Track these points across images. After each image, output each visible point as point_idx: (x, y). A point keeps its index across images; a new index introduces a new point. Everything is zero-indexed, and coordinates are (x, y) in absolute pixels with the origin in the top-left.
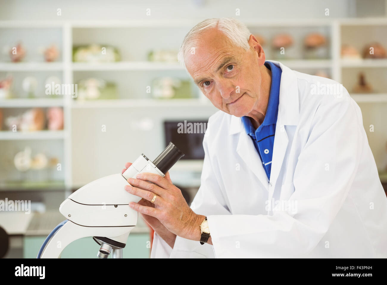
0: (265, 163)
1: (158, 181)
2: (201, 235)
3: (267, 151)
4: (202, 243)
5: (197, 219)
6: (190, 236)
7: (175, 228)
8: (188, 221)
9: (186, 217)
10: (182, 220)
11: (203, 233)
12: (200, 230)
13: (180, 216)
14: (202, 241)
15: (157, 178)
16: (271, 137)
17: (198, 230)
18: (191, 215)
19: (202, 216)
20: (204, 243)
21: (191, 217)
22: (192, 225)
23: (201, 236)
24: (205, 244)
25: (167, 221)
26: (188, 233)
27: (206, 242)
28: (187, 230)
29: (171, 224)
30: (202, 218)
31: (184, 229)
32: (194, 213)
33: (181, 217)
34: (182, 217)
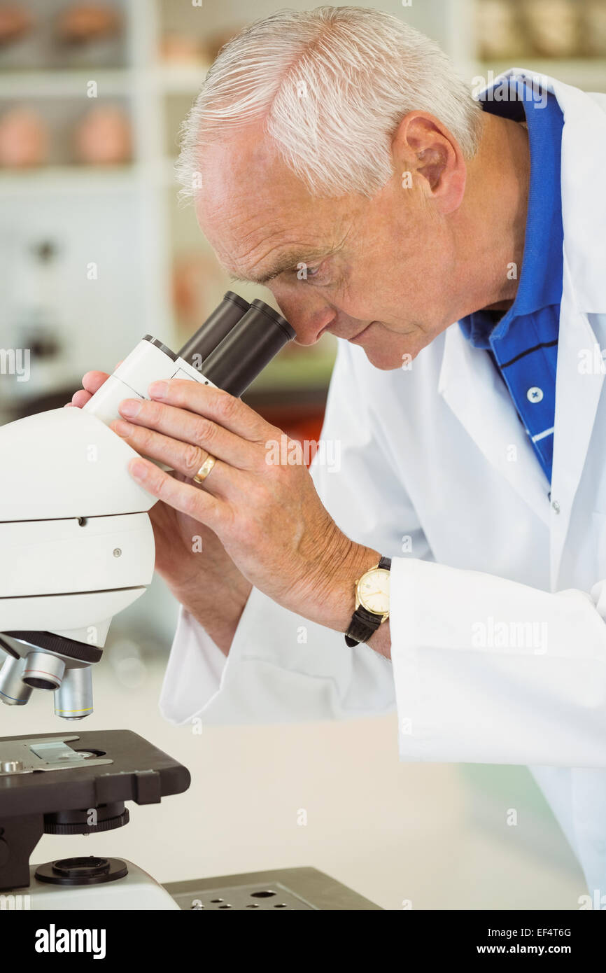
0: (533, 435)
1: (225, 414)
2: (352, 613)
3: (535, 395)
4: (351, 643)
5: (350, 556)
6: (314, 609)
7: (272, 574)
8: (317, 557)
9: (311, 543)
10: (299, 548)
11: (361, 607)
12: (354, 596)
13: (294, 535)
14: (353, 634)
15: (224, 406)
16: (547, 350)
17: (345, 593)
18: (331, 539)
19: (370, 549)
20: (357, 643)
21: (329, 544)
22: (330, 575)
23: (354, 618)
24: (362, 646)
25: (250, 549)
26: (309, 600)
27: (365, 641)
28: (308, 586)
29: (262, 561)
30: (370, 559)
31: (301, 583)
32: (341, 532)
33: (297, 538)
34: (301, 541)
